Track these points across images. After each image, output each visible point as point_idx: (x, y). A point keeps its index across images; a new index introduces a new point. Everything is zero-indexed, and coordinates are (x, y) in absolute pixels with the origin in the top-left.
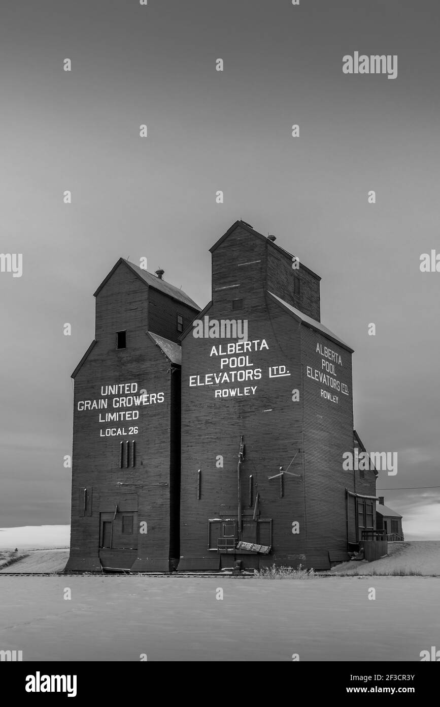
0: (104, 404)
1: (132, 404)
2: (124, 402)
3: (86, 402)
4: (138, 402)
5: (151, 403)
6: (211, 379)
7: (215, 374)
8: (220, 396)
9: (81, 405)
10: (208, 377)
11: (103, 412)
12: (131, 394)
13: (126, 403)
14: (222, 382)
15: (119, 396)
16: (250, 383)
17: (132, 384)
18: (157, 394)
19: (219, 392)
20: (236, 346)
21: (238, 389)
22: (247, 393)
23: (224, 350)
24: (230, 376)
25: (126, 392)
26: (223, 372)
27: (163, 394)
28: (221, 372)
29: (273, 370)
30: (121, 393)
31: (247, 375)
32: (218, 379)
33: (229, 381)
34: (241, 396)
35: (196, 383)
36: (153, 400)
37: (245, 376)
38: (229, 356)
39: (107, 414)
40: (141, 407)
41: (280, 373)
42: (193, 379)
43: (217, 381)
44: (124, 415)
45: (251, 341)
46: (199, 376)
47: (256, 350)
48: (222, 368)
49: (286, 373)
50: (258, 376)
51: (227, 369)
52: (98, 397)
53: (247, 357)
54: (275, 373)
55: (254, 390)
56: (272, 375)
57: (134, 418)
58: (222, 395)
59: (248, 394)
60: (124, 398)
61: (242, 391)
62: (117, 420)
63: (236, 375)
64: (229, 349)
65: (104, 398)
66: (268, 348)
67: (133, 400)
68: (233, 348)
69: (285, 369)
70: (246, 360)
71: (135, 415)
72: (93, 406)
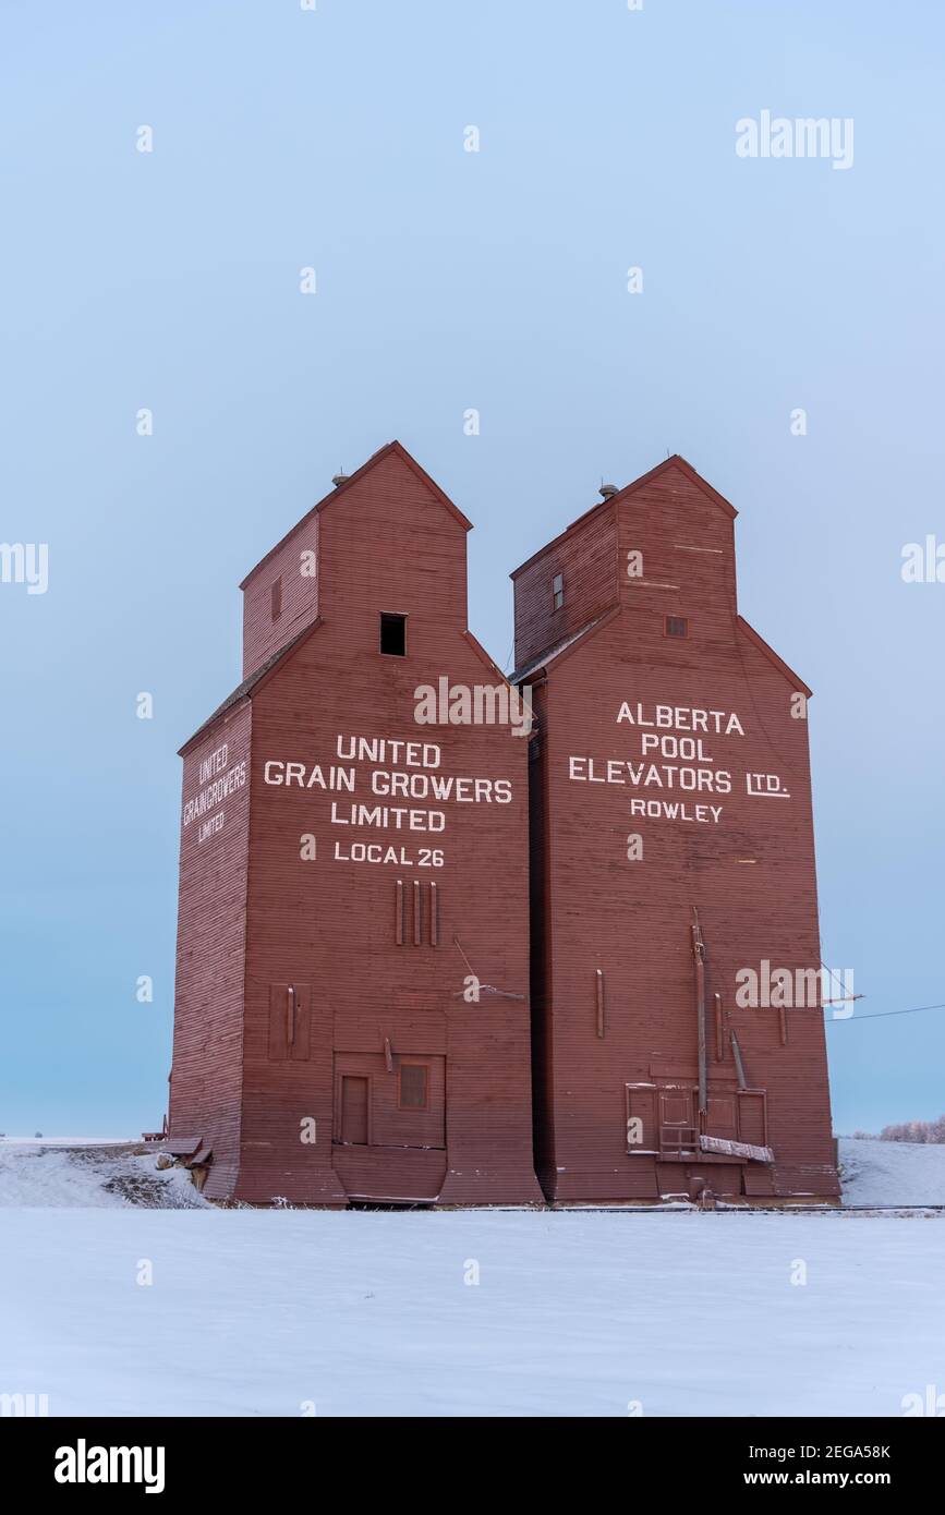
0: (345, 780)
1: (425, 793)
2: (403, 784)
3: (289, 765)
4: (442, 792)
5: (478, 800)
6: (620, 772)
7: (629, 764)
8: (644, 814)
9: (274, 771)
10: (614, 767)
11: (345, 800)
12: (421, 770)
13: (409, 788)
14: (647, 783)
15: (388, 766)
16: (705, 796)
17: (426, 747)
18: (493, 782)
19: (640, 804)
20: (674, 713)
21: (683, 805)
22: (701, 816)
23: (650, 715)
24: (663, 775)
25: (409, 762)
26: (648, 761)
27: (509, 785)
28: (642, 761)
29: (754, 781)
30: (395, 761)
31: (700, 780)
32: (636, 774)
33: (660, 785)
34: (690, 822)
35: (585, 773)
36: (483, 795)
37: (697, 781)
38: (661, 732)
39: (354, 807)
40: (449, 806)
41: (769, 789)
42: (577, 763)
43: (636, 780)
44: (405, 818)
45: (707, 711)
46: (591, 761)
47: (718, 731)
48: (644, 753)
49: (781, 791)
50: (724, 787)
51: (655, 757)
52: (329, 761)
53: (700, 741)
54: (759, 788)
55: (716, 814)
56: (753, 790)
57: (431, 829)
58: (646, 811)
59: (703, 820)
60: (405, 776)
61: (690, 812)
62: (385, 825)
63: (676, 775)
64: (659, 717)
65: (347, 765)
66: (742, 733)
67: (430, 785)
68: (669, 717)
69: (778, 783)
70: (698, 750)
71: (437, 822)
72: (313, 779)
